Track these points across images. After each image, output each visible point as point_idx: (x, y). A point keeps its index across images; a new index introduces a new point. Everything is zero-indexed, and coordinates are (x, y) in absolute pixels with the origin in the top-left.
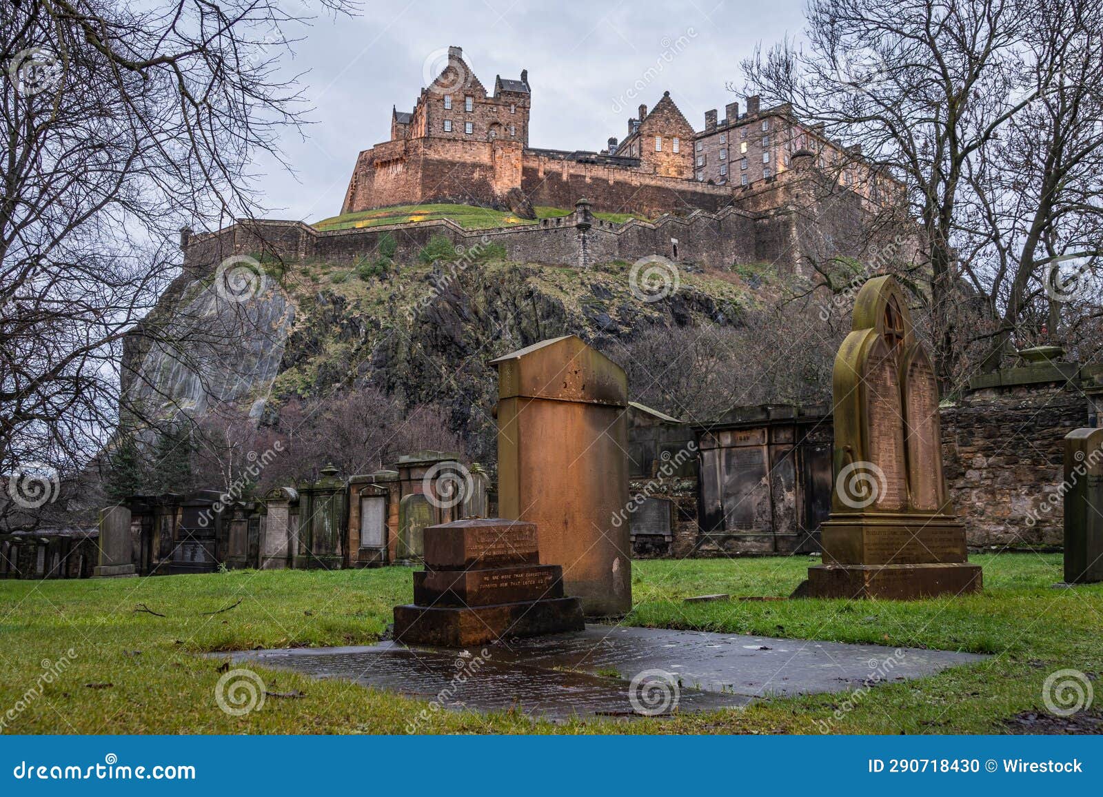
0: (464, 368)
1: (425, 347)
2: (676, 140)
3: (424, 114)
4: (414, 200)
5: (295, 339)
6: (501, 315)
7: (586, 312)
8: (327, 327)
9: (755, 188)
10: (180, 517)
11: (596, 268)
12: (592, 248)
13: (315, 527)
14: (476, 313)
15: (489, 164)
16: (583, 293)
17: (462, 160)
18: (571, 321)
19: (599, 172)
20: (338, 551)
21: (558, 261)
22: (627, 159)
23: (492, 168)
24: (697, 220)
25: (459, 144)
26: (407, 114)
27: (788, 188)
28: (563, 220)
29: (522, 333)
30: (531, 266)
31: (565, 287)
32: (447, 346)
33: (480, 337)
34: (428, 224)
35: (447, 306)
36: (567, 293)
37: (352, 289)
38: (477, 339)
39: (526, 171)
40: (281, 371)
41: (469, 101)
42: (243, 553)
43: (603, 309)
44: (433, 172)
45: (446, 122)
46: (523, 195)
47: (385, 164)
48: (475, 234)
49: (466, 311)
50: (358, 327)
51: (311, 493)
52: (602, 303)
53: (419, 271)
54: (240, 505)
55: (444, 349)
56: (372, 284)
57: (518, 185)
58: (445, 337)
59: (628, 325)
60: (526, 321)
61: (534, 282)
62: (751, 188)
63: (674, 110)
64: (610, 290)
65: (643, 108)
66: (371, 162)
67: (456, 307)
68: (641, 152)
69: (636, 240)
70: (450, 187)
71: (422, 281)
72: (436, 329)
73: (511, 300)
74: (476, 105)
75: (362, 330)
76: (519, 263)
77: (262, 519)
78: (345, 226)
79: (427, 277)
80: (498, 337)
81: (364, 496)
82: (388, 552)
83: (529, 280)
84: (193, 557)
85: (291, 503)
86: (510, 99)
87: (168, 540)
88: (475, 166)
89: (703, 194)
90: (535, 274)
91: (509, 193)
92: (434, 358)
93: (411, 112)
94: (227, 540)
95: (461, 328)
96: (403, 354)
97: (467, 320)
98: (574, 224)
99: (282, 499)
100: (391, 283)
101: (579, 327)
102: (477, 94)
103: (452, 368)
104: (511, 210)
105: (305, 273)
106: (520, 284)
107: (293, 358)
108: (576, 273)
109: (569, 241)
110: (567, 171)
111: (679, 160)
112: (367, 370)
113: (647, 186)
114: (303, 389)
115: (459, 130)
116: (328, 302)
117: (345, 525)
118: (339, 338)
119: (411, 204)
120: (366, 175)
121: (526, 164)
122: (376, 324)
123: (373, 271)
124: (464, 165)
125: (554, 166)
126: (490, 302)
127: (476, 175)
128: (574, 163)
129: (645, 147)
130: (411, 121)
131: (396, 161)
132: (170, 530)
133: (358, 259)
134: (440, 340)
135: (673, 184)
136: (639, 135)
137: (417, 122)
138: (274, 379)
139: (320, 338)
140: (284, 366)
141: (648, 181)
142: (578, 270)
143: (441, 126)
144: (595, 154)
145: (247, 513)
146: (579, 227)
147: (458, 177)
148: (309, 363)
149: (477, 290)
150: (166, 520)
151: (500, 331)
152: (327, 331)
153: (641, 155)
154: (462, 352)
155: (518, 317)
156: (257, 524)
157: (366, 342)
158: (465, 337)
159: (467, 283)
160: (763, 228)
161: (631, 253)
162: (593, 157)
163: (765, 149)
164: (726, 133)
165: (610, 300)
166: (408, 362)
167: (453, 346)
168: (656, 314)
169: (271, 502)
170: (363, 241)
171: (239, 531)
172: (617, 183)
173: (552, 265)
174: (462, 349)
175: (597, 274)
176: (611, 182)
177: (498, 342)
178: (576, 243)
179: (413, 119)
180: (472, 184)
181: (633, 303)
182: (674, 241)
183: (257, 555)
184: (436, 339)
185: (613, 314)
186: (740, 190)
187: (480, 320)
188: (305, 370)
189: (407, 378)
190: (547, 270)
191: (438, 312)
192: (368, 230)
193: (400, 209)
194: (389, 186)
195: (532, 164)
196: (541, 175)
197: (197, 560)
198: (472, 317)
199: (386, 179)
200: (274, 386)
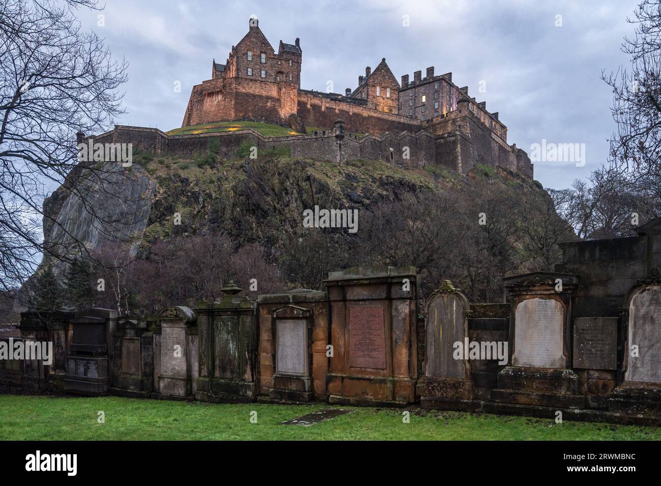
0: (266, 225)
1: (242, 211)
2: (388, 90)
3: (235, 63)
4: (230, 118)
5: (157, 205)
6: (290, 191)
7: (343, 190)
8: (177, 197)
9: (435, 121)
10: (71, 333)
11: (347, 164)
12: (344, 151)
13: (217, 349)
14: (273, 190)
15: (277, 97)
16: (340, 178)
17: (260, 94)
18: (334, 195)
19: (344, 107)
20: (248, 376)
21: (324, 159)
22: (359, 99)
23: (279, 100)
24: (404, 137)
25: (258, 83)
26: (222, 65)
27: (454, 121)
28: (327, 132)
29: (303, 203)
30: (308, 161)
31: (329, 174)
32: (256, 210)
33: (276, 205)
34: (241, 132)
35: (255, 185)
36: (331, 178)
37: (193, 173)
38: (275, 206)
39: (299, 103)
40: (149, 225)
41: (263, 56)
42: (138, 371)
43: (354, 189)
44: (242, 101)
45: (249, 69)
46: (298, 118)
47: (211, 94)
48: (271, 140)
49: (267, 189)
50: (198, 198)
51: (212, 313)
52: (352, 185)
53: (236, 163)
54: (131, 324)
55: (254, 212)
56: (206, 171)
57: (295, 111)
58: (255, 205)
59: (368, 199)
60: (306, 195)
61: (310, 171)
62: (432, 121)
63: (388, 71)
64: (357, 176)
65: (368, 69)
66: (201, 93)
67: (260, 186)
68: (368, 96)
69: (370, 147)
70: (252, 111)
71: (238, 169)
72: (248, 199)
73: (296, 181)
74: (267, 59)
75: (201, 199)
76: (300, 158)
77: (156, 338)
78: (186, 133)
79: (242, 167)
80: (288, 205)
81: (279, 318)
82: (312, 382)
83: (307, 169)
84: (86, 373)
85: (187, 323)
86: (289, 56)
87: (61, 354)
88: (268, 98)
89: (404, 124)
90: (310, 166)
91: (290, 117)
92: (248, 218)
93: (225, 64)
94: (120, 356)
95: (264, 199)
96: (228, 215)
97: (267, 194)
98: (334, 135)
99: (177, 319)
100: (218, 170)
101: (339, 199)
102: (268, 52)
103: (259, 224)
104: (291, 127)
105: (161, 162)
106: (301, 172)
107: (156, 217)
108: (336, 166)
109: (331, 146)
110: (324, 105)
111: (390, 102)
112: (205, 225)
113: (372, 117)
114: (163, 236)
115: (257, 75)
116: (177, 181)
117: (255, 349)
118: (186, 204)
119: (228, 121)
120: (198, 101)
121: (299, 99)
122: (210, 196)
123: (207, 162)
124: (261, 97)
125: (316, 101)
126: (282, 183)
127: (269, 104)
128: (329, 100)
129: (370, 92)
130: (225, 69)
131: (218, 93)
132: (63, 344)
133: (195, 154)
134: (251, 206)
135: (387, 116)
136: (367, 85)
137: (229, 69)
138: (144, 230)
139: (173, 204)
140: (151, 222)
141: (372, 114)
142: (337, 164)
143: (245, 72)
144: (341, 95)
145: (139, 332)
146: (337, 137)
147: (257, 105)
148: (167, 220)
149: (273, 175)
150: (58, 335)
151: (289, 201)
152: (178, 200)
153: (368, 98)
154: (265, 214)
155: (300, 192)
156: (151, 343)
157: (204, 207)
158: (267, 205)
159: (267, 171)
160: (440, 144)
161: (367, 155)
162: (340, 97)
163: (436, 100)
164: (414, 89)
165: (357, 183)
166: (231, 220)
167: (260, 210)
168: (385, 193)
169: (165, 321)
170: (199, 143)
171: (131, 349)
172: (354, 114)
173: (320, 161)
174: (265, 212)
175: (348, 167)
176: (351, 114)
177: (288, 208)
178: (335, 147)
179: (226, 68)
180: (267, 110)
181: (371, 185)
182: (391, 149)
183: (152, 374)
184: (249, 206)
185: (359, 192)
186: (425, 122)
187: (275, 194)
188: (165, 225)
189: (231, 230)
190: (318, 164)
191: (249, 188)
192: (202, 136)
193: (221, 124)
194: (213, 109)
195: (304, 99)
196: (309, 106)
197: (89, 375)
198: (271, 192)
199: (212, 104)
200: (145, 234)
